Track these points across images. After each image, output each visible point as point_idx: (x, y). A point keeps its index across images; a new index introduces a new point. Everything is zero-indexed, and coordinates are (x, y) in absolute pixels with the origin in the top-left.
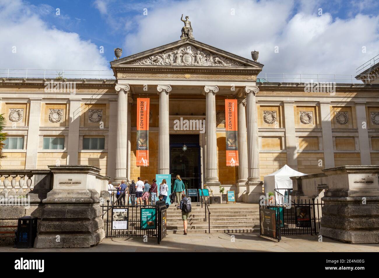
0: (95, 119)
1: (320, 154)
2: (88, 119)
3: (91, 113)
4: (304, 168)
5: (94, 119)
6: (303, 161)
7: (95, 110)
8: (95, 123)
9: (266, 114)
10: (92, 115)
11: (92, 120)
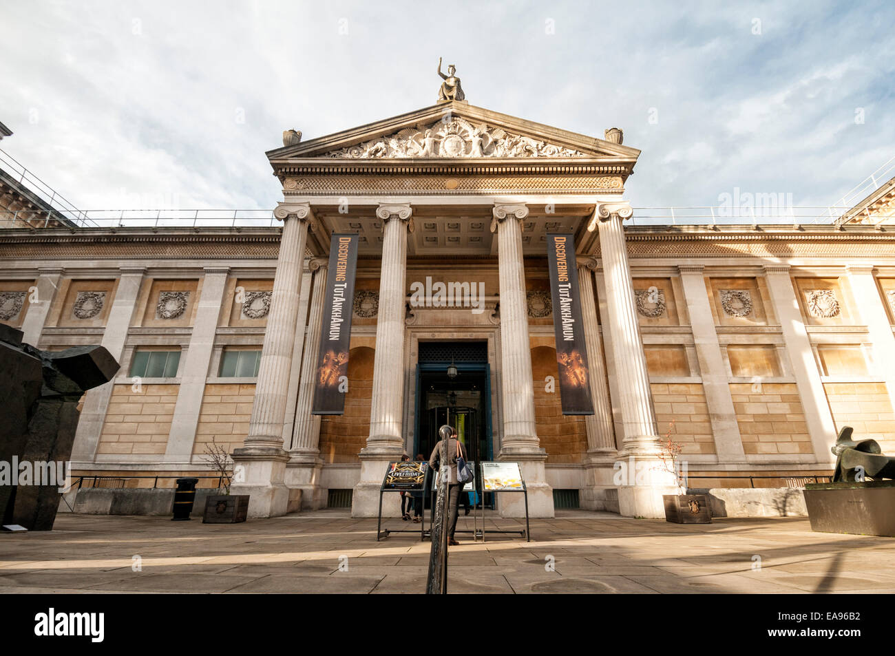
0: (256, 312)
1: (787, 386)
2: (241, 311)
3: (250, 297)
4: (752, 421)
5: (254, 312)
6: (747, 404)
7: (257, 293)
8: (255, 319)
9: (641, 296)
10: (250, 303)
11: (248, 312)
